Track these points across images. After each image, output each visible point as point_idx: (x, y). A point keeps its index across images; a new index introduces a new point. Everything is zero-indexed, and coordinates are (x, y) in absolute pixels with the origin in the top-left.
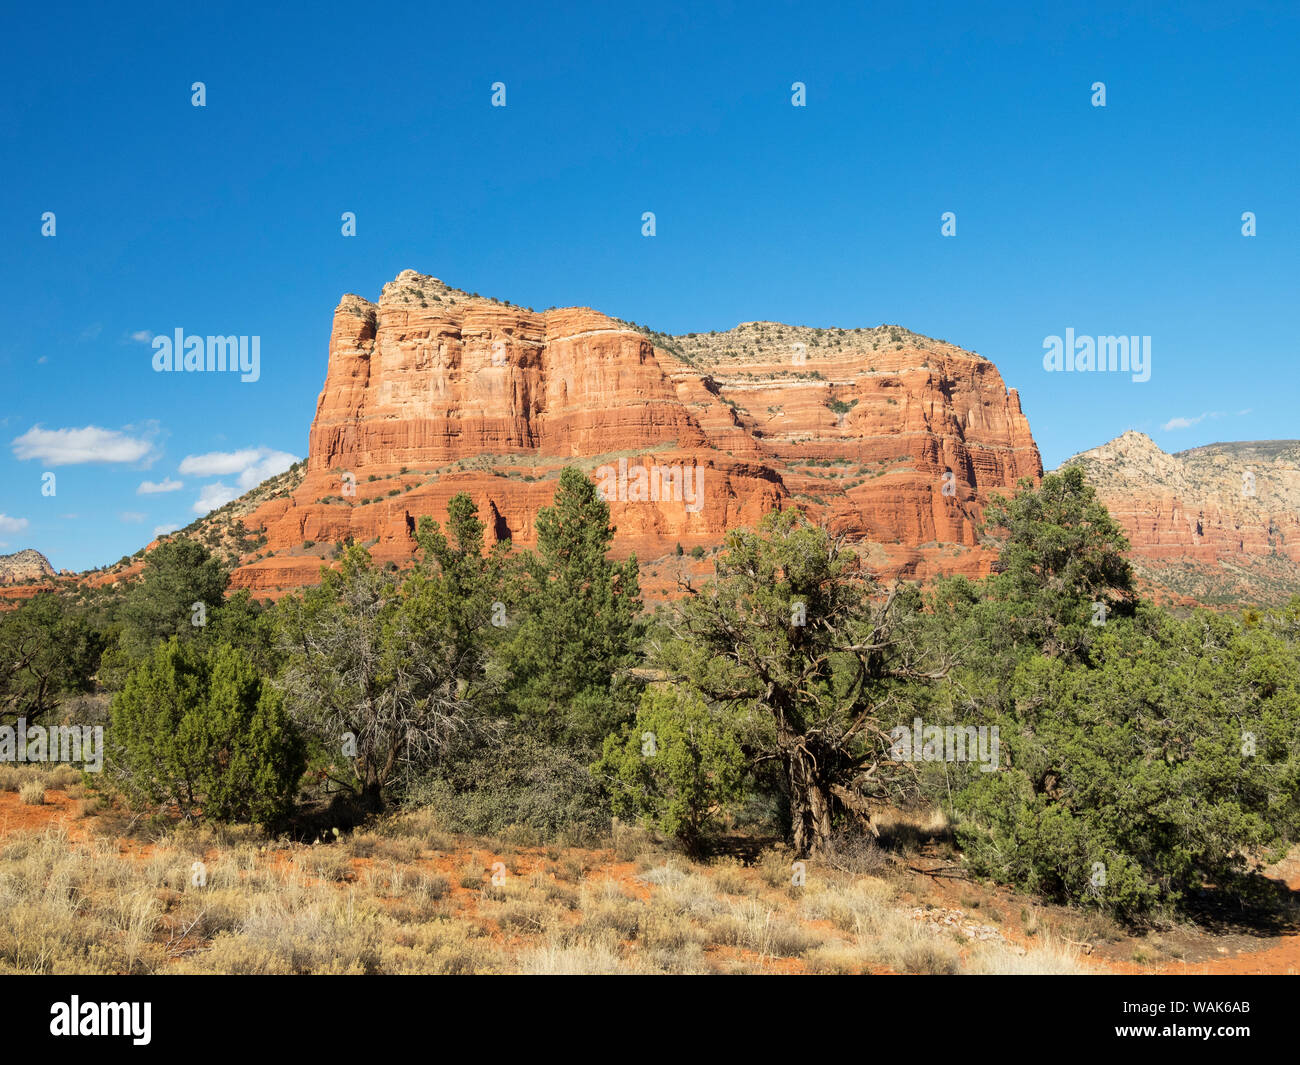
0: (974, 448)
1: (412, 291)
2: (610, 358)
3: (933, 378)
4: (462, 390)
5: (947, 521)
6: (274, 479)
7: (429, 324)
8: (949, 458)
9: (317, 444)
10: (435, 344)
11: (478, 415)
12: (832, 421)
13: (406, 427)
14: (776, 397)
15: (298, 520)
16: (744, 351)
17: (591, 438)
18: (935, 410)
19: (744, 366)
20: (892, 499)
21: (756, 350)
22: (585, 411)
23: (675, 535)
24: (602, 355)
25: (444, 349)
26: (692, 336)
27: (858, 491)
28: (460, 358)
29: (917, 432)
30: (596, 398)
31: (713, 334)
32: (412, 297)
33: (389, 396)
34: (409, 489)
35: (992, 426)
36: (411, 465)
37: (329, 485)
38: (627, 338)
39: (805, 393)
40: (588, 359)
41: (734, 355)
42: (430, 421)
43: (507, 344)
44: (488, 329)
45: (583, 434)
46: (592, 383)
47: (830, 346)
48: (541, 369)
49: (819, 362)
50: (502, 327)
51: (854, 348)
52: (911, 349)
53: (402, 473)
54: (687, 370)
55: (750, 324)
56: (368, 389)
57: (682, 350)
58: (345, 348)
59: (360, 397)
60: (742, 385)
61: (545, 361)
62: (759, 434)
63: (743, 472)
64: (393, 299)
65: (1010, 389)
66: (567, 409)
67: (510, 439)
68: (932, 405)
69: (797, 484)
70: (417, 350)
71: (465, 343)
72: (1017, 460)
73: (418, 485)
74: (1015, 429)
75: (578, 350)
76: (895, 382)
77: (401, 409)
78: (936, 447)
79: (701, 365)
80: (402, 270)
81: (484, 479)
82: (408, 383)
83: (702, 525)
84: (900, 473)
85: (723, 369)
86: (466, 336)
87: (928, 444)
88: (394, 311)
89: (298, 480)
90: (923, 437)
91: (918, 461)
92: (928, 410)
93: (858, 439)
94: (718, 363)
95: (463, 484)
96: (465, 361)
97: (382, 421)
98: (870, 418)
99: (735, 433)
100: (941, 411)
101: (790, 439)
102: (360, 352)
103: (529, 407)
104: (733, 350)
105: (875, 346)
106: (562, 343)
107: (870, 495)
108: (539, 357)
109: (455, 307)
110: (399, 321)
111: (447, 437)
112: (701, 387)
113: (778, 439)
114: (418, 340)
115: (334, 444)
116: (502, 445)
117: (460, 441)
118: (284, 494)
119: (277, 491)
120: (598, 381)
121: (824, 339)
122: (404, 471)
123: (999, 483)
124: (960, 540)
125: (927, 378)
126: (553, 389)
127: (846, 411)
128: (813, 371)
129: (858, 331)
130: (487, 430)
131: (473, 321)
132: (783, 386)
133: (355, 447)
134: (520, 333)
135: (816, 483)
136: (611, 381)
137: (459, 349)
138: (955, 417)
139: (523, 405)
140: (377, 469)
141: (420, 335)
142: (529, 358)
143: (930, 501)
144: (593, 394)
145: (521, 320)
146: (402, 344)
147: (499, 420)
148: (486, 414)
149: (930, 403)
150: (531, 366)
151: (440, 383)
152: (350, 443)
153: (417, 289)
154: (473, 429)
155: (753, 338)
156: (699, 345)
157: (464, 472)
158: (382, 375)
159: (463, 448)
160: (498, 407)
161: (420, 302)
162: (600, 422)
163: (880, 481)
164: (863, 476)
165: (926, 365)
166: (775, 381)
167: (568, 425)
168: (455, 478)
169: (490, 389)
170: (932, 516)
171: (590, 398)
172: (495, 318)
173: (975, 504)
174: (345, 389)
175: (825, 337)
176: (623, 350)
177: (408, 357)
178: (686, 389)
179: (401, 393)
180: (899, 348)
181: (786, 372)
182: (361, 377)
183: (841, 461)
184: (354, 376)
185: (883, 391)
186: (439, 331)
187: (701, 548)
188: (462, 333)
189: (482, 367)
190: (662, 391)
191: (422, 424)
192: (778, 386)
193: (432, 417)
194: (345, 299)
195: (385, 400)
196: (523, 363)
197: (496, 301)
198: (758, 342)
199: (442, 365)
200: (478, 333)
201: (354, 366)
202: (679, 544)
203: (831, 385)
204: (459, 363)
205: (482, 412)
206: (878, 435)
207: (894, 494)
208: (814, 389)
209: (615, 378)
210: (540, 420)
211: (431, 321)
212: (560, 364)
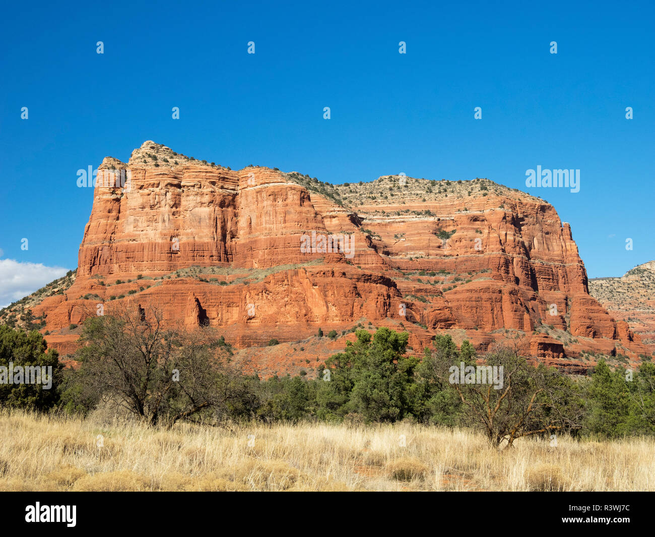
0: (536, 264)
1: (150, 156)
2: (280, 202)
3: (507, 215)
4: (181, 223)
5: (512, 314)
6: (56, 282)
7: (159, 178)
8: (517, 270)
9: (83, 259)
10: (163, 191)
11: (191, 240)
12: (438, 245)
13: (142, 247)
14: (399, 228)
15: (67, 310)
16: (381, 196)
17: (266, 256)
18: (508, 237)
19: (380, 206)
20: (473, 299)
21: (389, 195)
22: (262, 237)
23: (318, 322)
24: (275, 200)
25: (169, 195)
26: (347, 185)
27: (451, 294)
28: (180, 201)
29: (494, 253)
30: (270, 229)
31: (361, 184)
32: (149, 160)
33: (132, 227)
34: (142, 289)
35: (551, 248)
36: (145, 273)
37: (89, 286)
38: (292, 188)
39: (420, 225)
40: (265, 202)
41: (374, 198)
42: (159, 243)
43: (212, 192)
44: (199, 182)
45: (261, 253)
46: (268, 218)
47: (440, 192)
48: (235, 208)
49: (431, 202)
50: (209, 180)
51: (456, 194)
52: (492, 196)
53: (138, 279)
54: (339, 209)
55: (387, 177)
56: (118, 222)
57: (339, 195)
58: (104, 193)
59: (113, 226)
60: (378, 219)
61: (237, 204)
62: (387, 253)
63: (368, 280)
64: (137, 161)
65: (563, 223)
66: (251, 236)
67: (212, 256)
68: (506, 234)
69: (409, 288)
70: (151, 196)
71: (183, 191)
72: (568, 272)
73: (149, 287)
74: (567, 250)
75: (259, 196)
76: (481, 218)
77: (139, 235)
78: (508, 263)
79: (350, 205)
80: (145, 141)
81: (192, 283)
82: (144, 218)
83: (336, 316)
84: (481, 281)
85: (365, 209)
86: (184, 186)
87: (502, 261)
88: (136, 169)
89: (71, 282)
90: (499, 256)
91: (495, 273)
92: (503, 238)
93: (455, 257)
94: (362, 204)
95: (179, 286)
96: (183, 203)
97: (127, 243)
98: (464, 242)
99: (369, 253)
100: (512, 238)
101: (409, 256)
102: (114, 197)
103: (225, 234)
104: (373, 195)
105: (469, 193)
106: (248, 191)
107: (458, 296)
108: (233, 200)
109: (178, 166)
110: (140, 176)
111: (170, 255)
112: (348, 221)
113: (401, 256)
114: (152, 189)
115: (95, 259)
116: (207, 260)
117: (178, 257)
118: (60, 292)
119: (56, 290)
120: (271, 217)
121: (436, 189)
122: (140, 277)
123: (555, 288)
124: (521, 327)
125: (502, 215)
126: (243, 222)
127: (448, 237)
128: (427, 210)
129: (460, 182)
130: (196, 250)
131: (189, 176)
132: (405, 220)
133: (108, 260)
134: (220, 184)
135: (422, 288)
136: (280, 218)
137: (179, 195)
138: (523, 243)
139: (222, 233)
140: (122, 276)
141: (153, 185)
142: (227, 201)
143: (501, 300)
144: (268, 226)
145: (222, 176)
146: (141, 191)
147: (205, 243)
148: (196, 239)
149: (505, 233)
150: (228, 207)
151: (166, 218)
152: (105, 258)
153: (153, 154)
154: (187, 249)
155: (388, 187)
156: (351, 191)
157: (179, 279)
158: (128, 212)
159: (180, 262)
160: (205, 234)
161: (154, 163)
162: (272, 245)
163: (467, 286)
164: (457, 283)
165: (502, 207)
166: (401, 216)
167: (251, 247)
168: (173, 283)
169: (200, 222)
170: (502, 311)
171: (266, 229)
172: (204, 174)
173: (536, 302)
174: (103, 221)
175: (437, 186)
176: (289, 197)
177: (144, 201)
178: (337, 222)
179: (140, 224)
180: (485, 195)
181: (408, 210)
182: (114, 213)
183: (443, 272)
184: (109, 212)
185: (473, 224)
186: (166, 182)
187: (335, 332)
188: (182, 184)
189: (195, 207)
190: (314, 225)
191: (153, 246)
192: (402, 220)
193: (160, 241)
194: (105, 160)
195: (129, 229)
196: (222, 205)
197: (205, 162)
198: (391, 189)
199: (167, 206)
200: (192, 184)
201: (109, 206)
202: (320, 329)
203: (439, 220)
204: (179, 204)
205: (194, 237)
206: (469, 254)
207: (475, 295)
208: (427, 222)
209: (283, 215)
210: (234, 243)
211: (161, 176)
212: (247, 206)
